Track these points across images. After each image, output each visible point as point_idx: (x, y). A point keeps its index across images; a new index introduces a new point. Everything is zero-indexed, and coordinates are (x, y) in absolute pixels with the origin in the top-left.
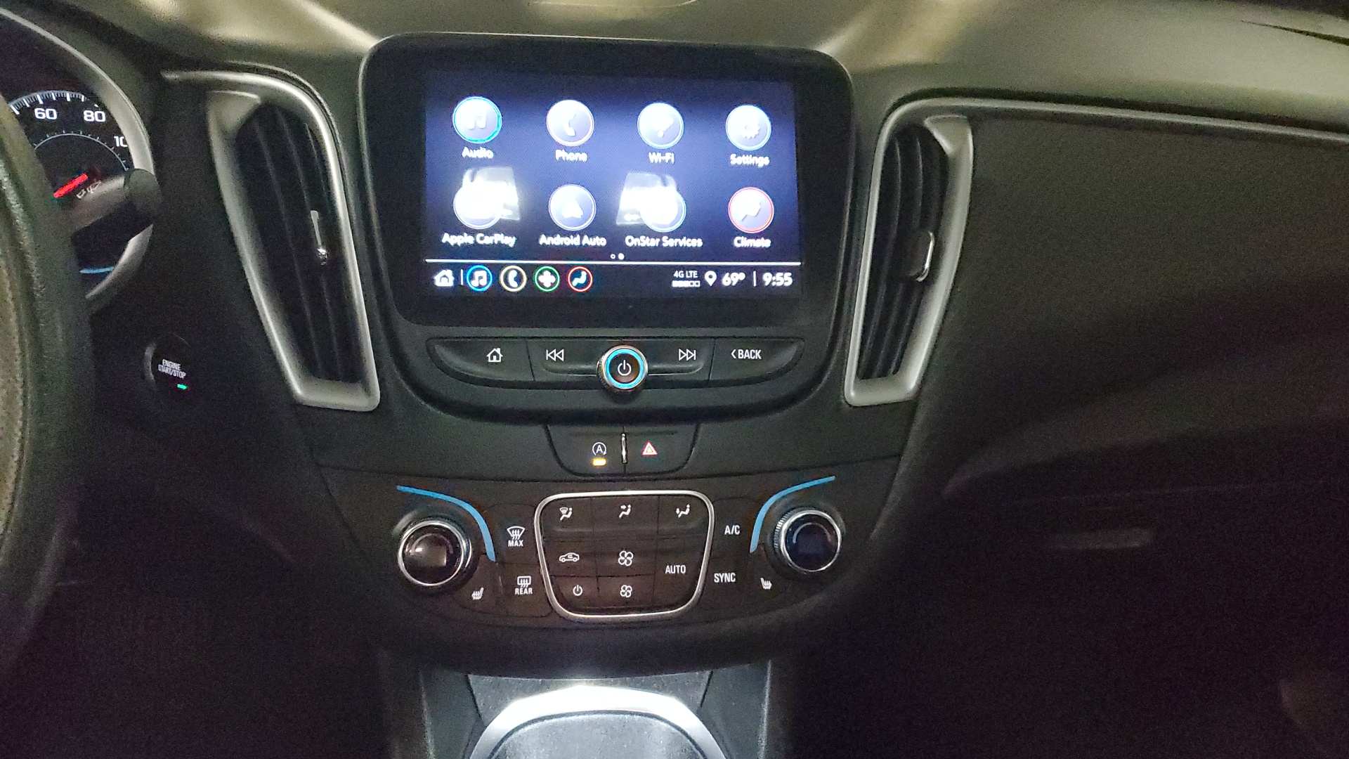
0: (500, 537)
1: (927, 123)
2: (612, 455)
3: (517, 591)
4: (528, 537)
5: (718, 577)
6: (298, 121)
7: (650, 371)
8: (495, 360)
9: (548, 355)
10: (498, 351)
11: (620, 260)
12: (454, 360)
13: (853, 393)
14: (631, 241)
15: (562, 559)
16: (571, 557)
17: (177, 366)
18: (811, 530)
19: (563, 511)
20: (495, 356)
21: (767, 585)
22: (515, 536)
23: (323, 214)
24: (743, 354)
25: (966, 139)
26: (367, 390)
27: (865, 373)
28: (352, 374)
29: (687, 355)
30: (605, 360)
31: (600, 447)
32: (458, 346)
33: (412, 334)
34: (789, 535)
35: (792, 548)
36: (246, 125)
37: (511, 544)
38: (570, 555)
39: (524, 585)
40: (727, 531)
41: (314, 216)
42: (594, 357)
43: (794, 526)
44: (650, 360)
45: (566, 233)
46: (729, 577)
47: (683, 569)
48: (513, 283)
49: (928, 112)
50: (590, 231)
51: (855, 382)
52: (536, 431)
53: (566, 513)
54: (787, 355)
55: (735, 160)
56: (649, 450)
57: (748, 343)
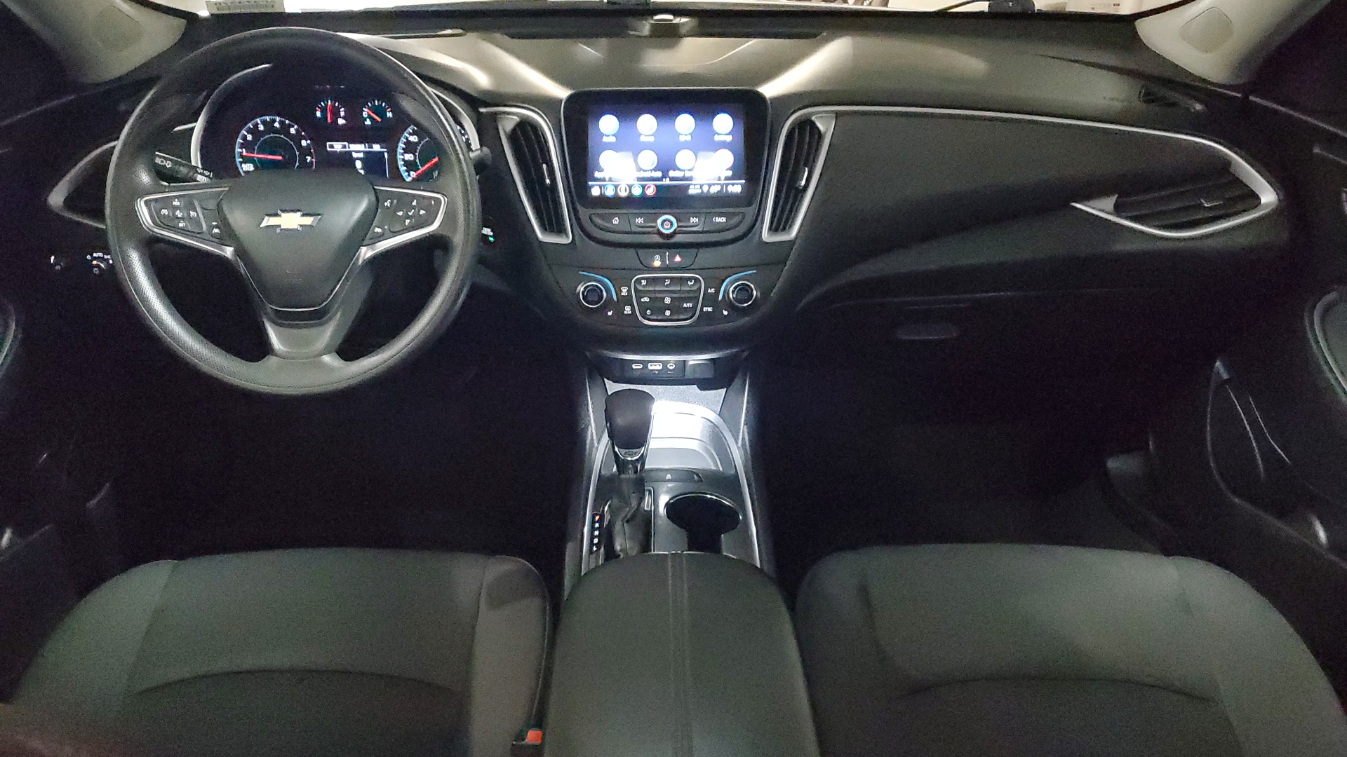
0: (618, 292)
1: (813, 118)
2: (663, 261)
3: (625, 312)
4: (629, 291)
5: (705, 309)
6: (535, 128)
7: (678, 227)
8: (616, 223)
9: (637, 220)
10: (617, 218)
11: (667, 182)
12: (599, 221)
13: (766, 236)
14: (672, 174)
15: (642, 300)
16: (646, 299)
17: (489, 230)
18: (744, 289)
19: (643, 281)
20: (616, 221)
21: (725, 313)
22: (624, 291)
23: (548, 166)
24: (718, 220)
25: (830, 125)
26: (567, 236)
27: (774, 229)
28: (560, 230)
29: (694, 220)
30: (659, 221)
31: (657, 257)
32: (601, 216)
33: (583, 212)
34: (733, 292)
35: (733, 298)
36: (514, 130)
37: (622, 294)
38: (645, 298)
39: (628, 310)
40: (709, 291)
41: (544, 166)
42: (655, 221)
43: (735, 288)
44: (678, 220)
45: (645, 171)
46: (710, 309)
47: (691, 305)
48: (623, 190)
49: (813, 114)
50: (655, 170)
51: (768, 232)
52: (631, 252)
53: (644, 282)
54: (736, 220)
55: (717, 138)
56: (678, 259)
57: (721, 215)
